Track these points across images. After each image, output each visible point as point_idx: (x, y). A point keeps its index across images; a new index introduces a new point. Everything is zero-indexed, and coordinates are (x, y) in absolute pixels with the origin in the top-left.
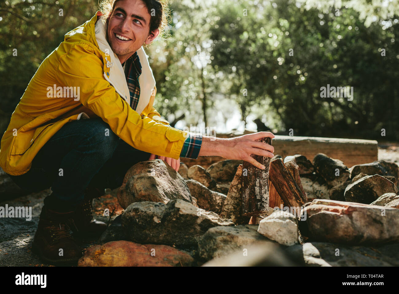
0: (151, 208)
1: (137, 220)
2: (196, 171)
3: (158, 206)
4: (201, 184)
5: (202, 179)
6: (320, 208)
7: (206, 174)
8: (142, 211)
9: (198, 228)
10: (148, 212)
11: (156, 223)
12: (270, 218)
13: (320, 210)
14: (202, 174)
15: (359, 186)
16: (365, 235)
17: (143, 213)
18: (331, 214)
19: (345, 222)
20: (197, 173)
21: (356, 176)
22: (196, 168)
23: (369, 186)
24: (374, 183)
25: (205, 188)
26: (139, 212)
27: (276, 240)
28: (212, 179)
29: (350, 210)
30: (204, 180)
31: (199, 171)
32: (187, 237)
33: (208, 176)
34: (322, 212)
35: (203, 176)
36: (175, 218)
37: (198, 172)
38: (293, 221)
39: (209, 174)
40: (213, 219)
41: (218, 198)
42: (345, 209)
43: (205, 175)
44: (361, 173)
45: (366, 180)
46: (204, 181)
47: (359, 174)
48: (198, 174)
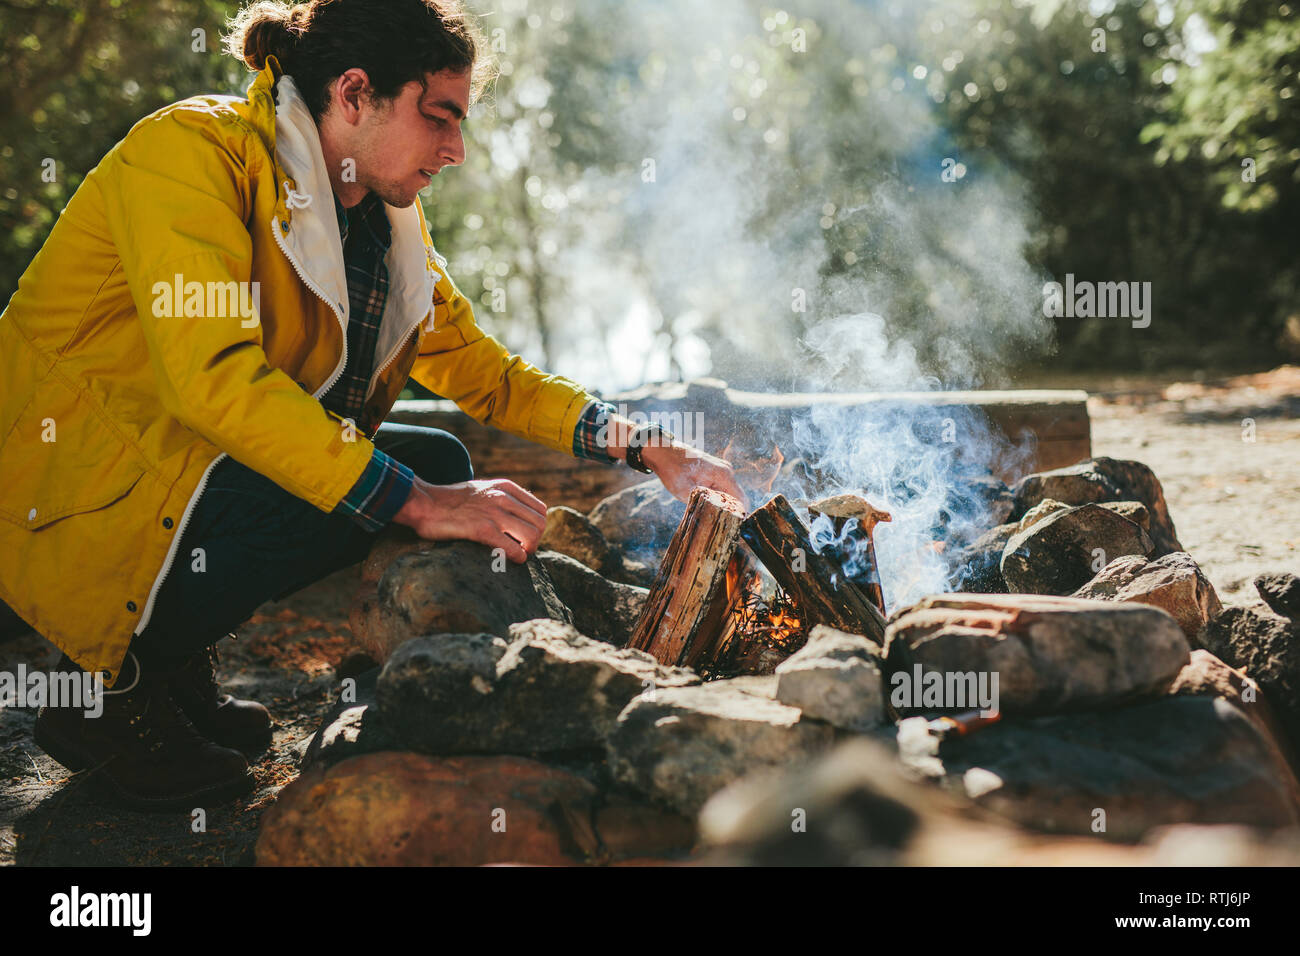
0: (464, 653)
1: (426, 690)
2: (559, 525)
3: (481, 645)
4: (579, 565)
5: (579, 546)
6: (941, 620)
7: (590, 531)
8: (438, 664)
9: (601, 699)
10: (456, 664)
11: (479, 693)
12: (804, 659)
13: (939, 625)
14: (576, 532)
15: (1043, 540)
16: (1068, 687)
17: (440, 669)
18: (971, 636)
19: (1011, 655)
20: (563, 531)
21: (1032, 509)
22: (560, 514)
23: (1070, 539)
24: (1083, 527)
25: (592, 574)
26: (428, 666)
27: (826, 716)
28: (608, 545)
29: (1024, 620)
30: (585, 550)
31: (569, 525)
32: (570, 725)
33: (597, 536)
34: (948, 630)
35: (583, 539)
36: (533, 676)
37: (567, 528)
38: (867, 660)
39: (599, 531)
40: (639, 671)
41: (632, 602)
42: (1010, 618)
43: (586, 534)
44: (1045, 500)
45: (1062, 522)
46: (585, 554)
47: (1039, 501)
48: (566, 534)
